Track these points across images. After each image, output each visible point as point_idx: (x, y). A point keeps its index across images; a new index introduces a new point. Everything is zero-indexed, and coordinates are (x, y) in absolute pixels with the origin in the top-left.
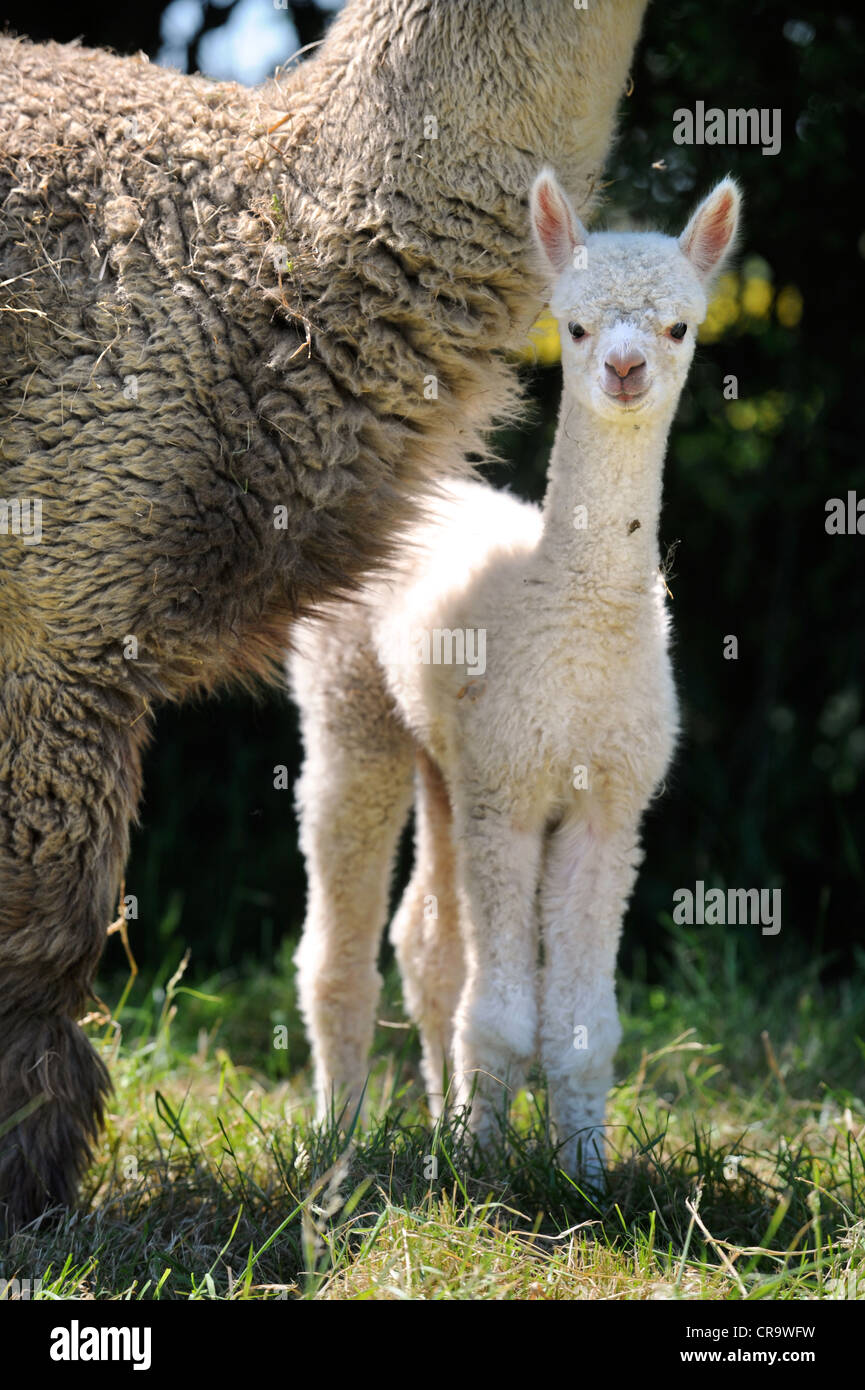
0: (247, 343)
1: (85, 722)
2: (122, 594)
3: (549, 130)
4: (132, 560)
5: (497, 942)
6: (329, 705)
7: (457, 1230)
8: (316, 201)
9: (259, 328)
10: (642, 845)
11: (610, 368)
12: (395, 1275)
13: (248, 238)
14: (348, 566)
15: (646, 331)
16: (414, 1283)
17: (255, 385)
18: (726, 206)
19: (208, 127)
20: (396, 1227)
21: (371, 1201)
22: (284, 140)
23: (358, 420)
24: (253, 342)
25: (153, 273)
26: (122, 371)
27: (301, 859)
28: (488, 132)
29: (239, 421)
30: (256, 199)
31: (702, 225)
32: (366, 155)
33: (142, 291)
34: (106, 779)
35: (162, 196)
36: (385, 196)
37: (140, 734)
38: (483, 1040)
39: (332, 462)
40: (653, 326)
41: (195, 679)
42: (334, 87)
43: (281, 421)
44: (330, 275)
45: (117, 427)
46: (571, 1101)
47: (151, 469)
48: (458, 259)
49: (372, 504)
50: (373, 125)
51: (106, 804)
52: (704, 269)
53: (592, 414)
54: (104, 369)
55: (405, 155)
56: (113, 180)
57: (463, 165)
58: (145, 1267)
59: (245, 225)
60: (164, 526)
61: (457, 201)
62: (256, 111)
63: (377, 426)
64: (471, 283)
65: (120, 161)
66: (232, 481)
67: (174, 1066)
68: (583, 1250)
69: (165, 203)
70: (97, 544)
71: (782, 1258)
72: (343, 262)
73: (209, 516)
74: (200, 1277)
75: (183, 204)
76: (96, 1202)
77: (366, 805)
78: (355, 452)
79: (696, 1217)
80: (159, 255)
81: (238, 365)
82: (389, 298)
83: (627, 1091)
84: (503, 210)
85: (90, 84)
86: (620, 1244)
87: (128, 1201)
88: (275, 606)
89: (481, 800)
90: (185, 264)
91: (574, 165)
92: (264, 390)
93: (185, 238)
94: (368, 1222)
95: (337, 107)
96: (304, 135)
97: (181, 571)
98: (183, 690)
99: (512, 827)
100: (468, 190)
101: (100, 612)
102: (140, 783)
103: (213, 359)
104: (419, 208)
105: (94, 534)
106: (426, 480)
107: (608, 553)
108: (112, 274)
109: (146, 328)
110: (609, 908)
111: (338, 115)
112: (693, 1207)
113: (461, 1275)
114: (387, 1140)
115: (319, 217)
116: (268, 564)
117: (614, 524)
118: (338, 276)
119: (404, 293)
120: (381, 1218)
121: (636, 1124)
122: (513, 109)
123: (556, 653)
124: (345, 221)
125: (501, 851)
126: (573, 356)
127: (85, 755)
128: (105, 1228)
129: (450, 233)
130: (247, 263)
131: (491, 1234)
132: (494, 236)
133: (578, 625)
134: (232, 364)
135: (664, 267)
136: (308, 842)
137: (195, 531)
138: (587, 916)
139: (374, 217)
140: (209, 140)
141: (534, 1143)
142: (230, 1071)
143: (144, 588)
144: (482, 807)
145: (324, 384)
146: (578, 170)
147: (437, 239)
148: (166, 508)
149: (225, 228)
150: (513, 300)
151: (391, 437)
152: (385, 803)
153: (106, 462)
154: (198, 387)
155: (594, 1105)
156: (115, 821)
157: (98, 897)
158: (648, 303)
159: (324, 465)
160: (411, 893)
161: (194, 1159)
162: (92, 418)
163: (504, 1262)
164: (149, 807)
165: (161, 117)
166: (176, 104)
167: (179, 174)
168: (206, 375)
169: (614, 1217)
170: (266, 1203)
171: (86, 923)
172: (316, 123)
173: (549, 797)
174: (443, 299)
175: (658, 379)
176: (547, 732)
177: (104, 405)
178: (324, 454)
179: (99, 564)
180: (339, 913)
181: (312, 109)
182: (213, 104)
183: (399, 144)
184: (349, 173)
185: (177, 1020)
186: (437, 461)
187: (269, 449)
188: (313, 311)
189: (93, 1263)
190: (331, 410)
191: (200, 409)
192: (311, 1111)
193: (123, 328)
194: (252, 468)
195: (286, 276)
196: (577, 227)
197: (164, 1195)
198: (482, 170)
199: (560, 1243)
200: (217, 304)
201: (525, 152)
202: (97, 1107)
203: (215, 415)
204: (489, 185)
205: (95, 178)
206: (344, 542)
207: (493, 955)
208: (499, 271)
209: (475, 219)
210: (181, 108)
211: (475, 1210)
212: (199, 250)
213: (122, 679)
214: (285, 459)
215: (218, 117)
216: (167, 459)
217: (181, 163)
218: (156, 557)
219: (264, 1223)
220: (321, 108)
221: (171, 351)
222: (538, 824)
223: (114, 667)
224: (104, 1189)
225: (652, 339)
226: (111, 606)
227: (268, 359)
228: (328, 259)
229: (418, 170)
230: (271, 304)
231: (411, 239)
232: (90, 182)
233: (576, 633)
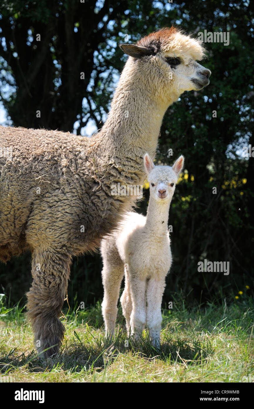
0: (89, 186)
1: (59, 261)
2: (65, 236)
3: (145, 143)
4: (67, 229)
5: (138, 302)
6: (108, 256)
7: (132, 357)
8: (101, 159)
9: (91, 183)
10: (166, 283)
11: (159, 192)
12: (120, 366)
13: (89, 166)
14: (109, 229)
15: (166, 185)
16: (124, 367)
17: (90, 194)
18: (181, 161)
19: (81, 145)
20: (121, 357)
21: (117, 352)
22: (95, 147)
23: (110, 201)
24: (90, 186)
25: (71, 173)
26: (65, 192)
27: (103, 286)
28: (133, 144)
29: (87, 201)
30: (90, 159)
31: (177, 164)
32: (110, 150)
33: (68, 177)
34: (63, 271)
35: (72, 159)
36: (114, 157)
37: (69, 262)
38: (136, 321)
39: (105, 209)
40: (167, 183)
41: (80, 251)
42: (104, 137)
43: (95, 201)
44: (104, 173)
45: (64, 203)
46: (153, 332)
47: (70, 211)
48: (129, 169)
49: (114, 217)
50: (111, 144)
51: (63, 276)
52: (177, 173)
53: (155, 200)
54: (61, 192)
55: (117, 150)
56: (63, 156)
57: (129, 151)
58: (73, 364)
59: (88, 164)
60: (74, 222)
61: (128, 158)
62: (90, 142)
63: (114, 202)
64: (131, 173)
65: (64, 152)
66: (86, 213)
67: (77, 325)
68: (157, 361)
69: (73, 160)
70: (61, 226)
71: (195, 362)
72: (107, 170)
73: (82, 220)
74: (83, 366)
75: (76, 160)
76: (63, 352)
77: (115, 275)
78: (110, 207)
79: (178, 355)
80: (72, 170)
81: (87, 191)
82: (116, 177)
83: (164, 330)
84: (137, 159)
85: (59, 138)
86: (164, 360)
87: (69, 352)
88: (95, 237)
89: (134, 275)
90: (77, 171)
91: (150, 150)
92: (92, 195)
93: (77, 166)
94: (115, 356)
95: (104, 141)
96: (98, 146)
97: (77, 231)
98: (78, 254)
99: (140, 279)
100: (130, 156)
101: (61, 239)
102: (70, 272)
103: (82, 190)
104: (121, 159)
105: (60, 224)
106: (124, 212)
107: (158, 227)
108: (63, 174)
109: (69, 184)
110: (160, 295)
111: (104, 142)
112: (178, 353)
113: (133, 366)
114: (118, 340)
115: (102, 162)
116: (94, 229)
117: (159, 222)
118: (106, 173)
119: (119, 176)
120: (118, 355)
121: (166, 336)
122: (138, 139)
123: (147, 246)
124: (106, 162)
125: (138, 284)
126: (152, 189)
127: (59, 267)
128: (65, 357)
129: (127, 164)
130: (88, 171)
131: (139, 358)
132: (135, 164)
133: (152, 241)
134: (86, 190)
135: (169, 173)
136: (104, 283)
137: (79, 223)
138: (155, 297)
139: (112, 162)
140: (81, 148)
141: (147, 341)
142: (88, 327)
143: (70, 234)
144: (134, 276)
145: (104, 194)
146: (151, 151)
147: (124, 165)
148: (74, 219)
149: (84, 164)
150: (140, 176)
151: (117, 204)
152: (118, 275)
153: (62, 210)
154: (80, 195)
155: (157, 333)
156: (65, 279)
157: (62, 294)
158: (166, 179)
159: (104, 209)
160: (124, 292)
161: (82, 344)
162: (59, 201)
163: (142, 363)
164: (71, 277)
165: (72, 144)
166: (75, 141)
167: (75, 154)
168: (81, 193)
169: (162, 354)
170: (95, 352)
171: (59, 299)
172: (101, 144)
173: (147, 274)
174: (126, 177)
175: (168, 194)
176: (145, 262)
177: (61, 199)
178: (104, 207)
179: (61, 230)
180: (110, 296)
181: (100, 141)
182: (82, 141)
183: (116, 148)
184: (107, 153)
185: (78, 317)
186: (126, 208)
187: (93, 207)
188: (101, 180)
189: (63, 364)
190: (105, 199)
191: (80, 199)
192: (104, 334)
193: (65, 184)
194: (90, 210)
195: (96, 173)
196: (153, 164)
197: (76, 351)
198: (132, 152)
199: (152, 360)
200: (83, 179)
201: (140, 148)
202: (62, 334)
203: (83, 200)
204: (134, 155)
205: (60, 155)
206: (108, 224)
207: (137, 304)
208: (136, 171)
209: (131, 161)
210: (76, 142)
211: (136, 354)
212: (79, 169)
213: (66, 252)
214: (96, 209)
215: (83, 143)
216: (74, 209)
217: (76, 152)
218: (72, 228)
219: (95, 356)
220: (102, 141)
221: (74, 188)
222: (145, 279)
223: (64, 250)
224: (64, 349)
225: (167, 186)
226: (63, 238)
227: (93, 189)
228: (104, 170)
229: (120, 152)
230: (93, 179)
231: (119, 165)
232: (59, 156)
233: (151, 243)
